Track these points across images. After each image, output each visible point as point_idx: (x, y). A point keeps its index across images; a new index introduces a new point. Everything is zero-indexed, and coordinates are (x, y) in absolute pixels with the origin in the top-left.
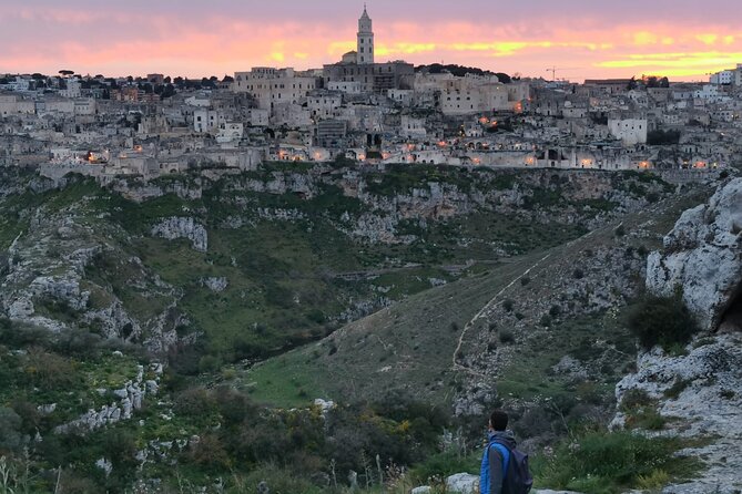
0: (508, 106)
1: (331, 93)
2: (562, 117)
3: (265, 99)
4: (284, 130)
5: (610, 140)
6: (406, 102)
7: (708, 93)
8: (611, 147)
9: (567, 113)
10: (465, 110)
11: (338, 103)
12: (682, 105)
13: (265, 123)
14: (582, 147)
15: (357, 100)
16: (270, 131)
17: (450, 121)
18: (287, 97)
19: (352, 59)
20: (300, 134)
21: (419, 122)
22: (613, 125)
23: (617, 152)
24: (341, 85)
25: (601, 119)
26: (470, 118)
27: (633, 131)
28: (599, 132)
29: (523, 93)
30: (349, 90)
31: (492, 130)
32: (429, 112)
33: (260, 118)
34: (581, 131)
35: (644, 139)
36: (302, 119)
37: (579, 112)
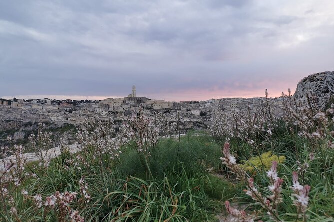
0: (168, 107)
1: (127, 104)
2: (180, 110)
3: (112, 105)
4: (117, 112)
5: (192, 115)
6: (145, 106)
7: (208, 105)
8: (192, 116)
9: (182, 109)
10: (158, 108)
11: (129, 106)
12: (203, 107)
13: (112, 111)
14: (186, 116)
15: (134, 105)
16: (114, 113)
17: (155, 110)
18: (117, 105)
19: (131, 96)
20: (121, 113)
21: (148, 111)
22: (192, 111)
23: (194, 117)
24: (130, 102)
25: (189, 110)
26: (160, 110)
27: (196, 113)
28: (189, 113)
29: (171, 104)
30: (132, 103)
31: (165, 113)
32: (150, 108)
33: (111, 110)
34: (185, 113)
35: (199, 115)
36: (121, 110)
37: (184, 109)
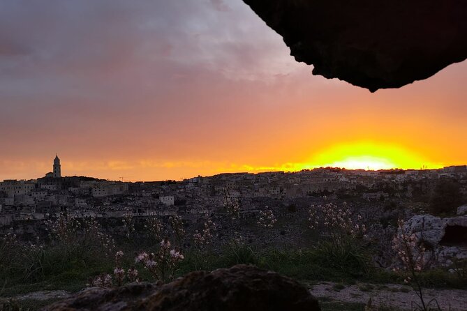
0: (121, 193)
1: (43, 190)
2: (142, 197)
3: (11, 193)
4: (21, 206)
5: (161, 204)
6: (77, 192)
7: (190, 186)
8: (162, 207)
9: (144, 195)
10: (102, 195)
11: (46, 194)
12: (182, 190)
13: (12, 204)
14: (151, 207)
15: (54, 192)
16: (14, 207)
17: (97, 199)
18: (22, 192)
19: (51, 175)
20: (29, 208)
21: (83, 201)
22: (162, 199)
23: (164, 209)
24: (47, 187)
25: (157, 197)
26: (105, 198)
27: (169, 200)
28: (156, 201)
29: (126, 188)
30: (51, 188)
31: (114, 202)
32: (87, 196)
33: (10, 201)
34: (149, 201)
35: (173, 204)
36: (30, 201)
37: (148, 194)
